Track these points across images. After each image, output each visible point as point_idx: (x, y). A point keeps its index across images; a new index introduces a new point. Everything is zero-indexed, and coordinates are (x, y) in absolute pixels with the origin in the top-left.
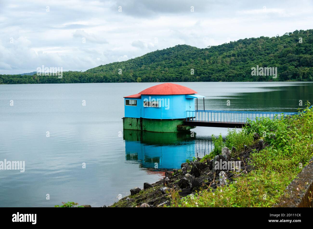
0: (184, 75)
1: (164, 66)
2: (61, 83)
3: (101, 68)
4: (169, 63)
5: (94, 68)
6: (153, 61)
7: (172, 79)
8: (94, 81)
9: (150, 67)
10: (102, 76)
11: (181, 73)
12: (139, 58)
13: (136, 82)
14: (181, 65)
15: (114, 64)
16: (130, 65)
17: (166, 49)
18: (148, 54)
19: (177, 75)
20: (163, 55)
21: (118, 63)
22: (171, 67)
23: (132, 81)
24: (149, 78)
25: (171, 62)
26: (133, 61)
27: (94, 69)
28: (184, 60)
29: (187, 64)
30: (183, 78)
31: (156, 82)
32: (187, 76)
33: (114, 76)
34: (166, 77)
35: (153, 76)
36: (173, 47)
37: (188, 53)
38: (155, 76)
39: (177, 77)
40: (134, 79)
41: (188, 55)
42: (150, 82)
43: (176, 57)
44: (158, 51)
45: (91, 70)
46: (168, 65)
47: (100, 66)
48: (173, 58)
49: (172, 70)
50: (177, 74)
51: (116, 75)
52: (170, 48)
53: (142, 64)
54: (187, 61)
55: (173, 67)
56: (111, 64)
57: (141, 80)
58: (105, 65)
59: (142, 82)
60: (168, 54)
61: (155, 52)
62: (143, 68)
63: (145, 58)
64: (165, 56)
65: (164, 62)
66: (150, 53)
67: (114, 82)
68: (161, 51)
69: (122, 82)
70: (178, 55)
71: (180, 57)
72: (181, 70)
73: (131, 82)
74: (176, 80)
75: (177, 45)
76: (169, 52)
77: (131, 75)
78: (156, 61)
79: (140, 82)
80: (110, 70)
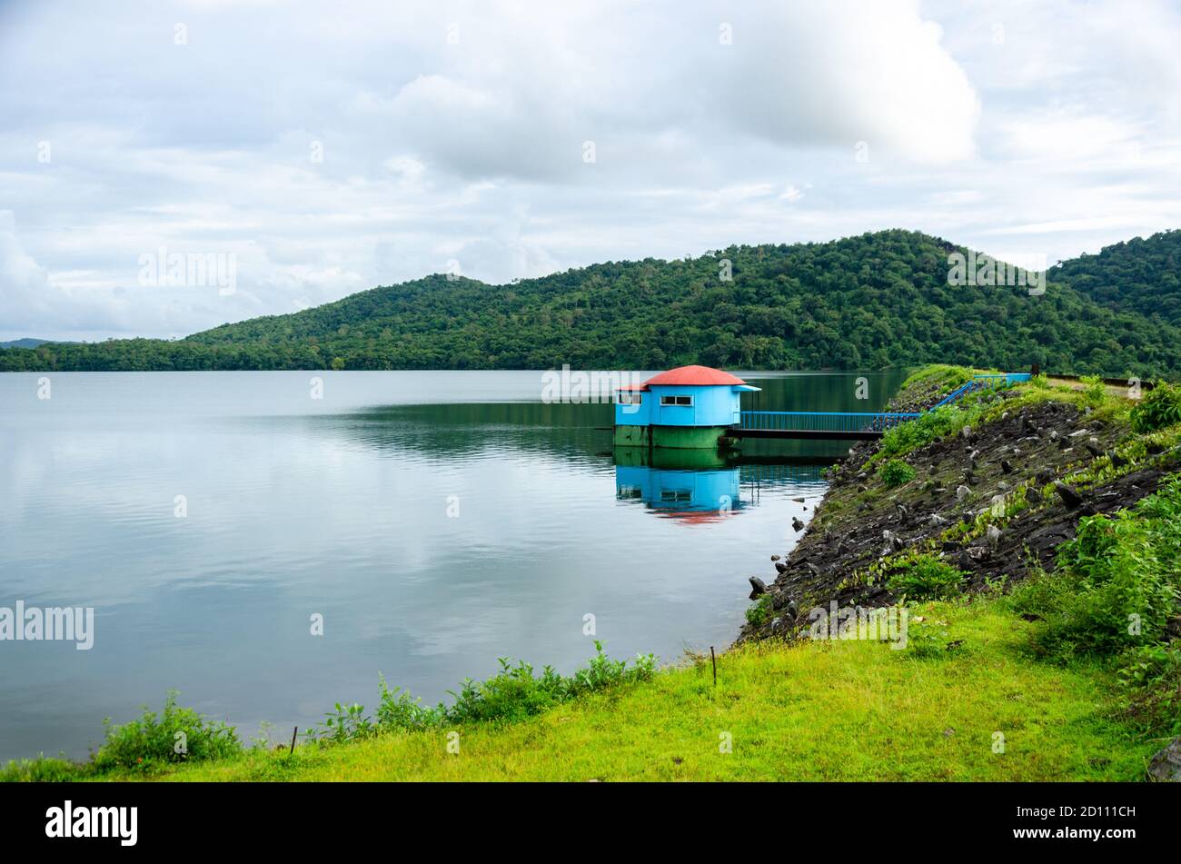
0: (457, 352)
1: (401, 328)
2: (120, 369)
3: (226, 332)
4: (414, 322)
5: (205, 330)
6: (367, 314)
7: (425, 363)
8: (213, 367)
9: (361, 330)
10: (234, 353)
11: (447, 348)
12: (329, 306)
13: (330, 368)
14: (444, 327)
15: (262, 320)
16: (306, 324)
17: (401, 283)
18: (353, 297)
19: (438, 353)
20: (395, 299)
21: (272, 318)
22: (419, 331)
23: (317, 367)
24: (364, 360)
25: (419, 320)
26: (313, 314)
27: (206, 333)
28: (451, 313)
29: (460, 324)
30: (454, 359)
31: (383, 369)
32: (465, 354)
33: (267, 352)
34: (410, 356)
35: (376, 354)
36: (420, 280)
37: (462, 297)
38: (382, 353)
39: (437, 358)
40: (322, 362)
41: (461, 301)
42: (368, 369)
43: (430, 305)
44: (380, 290)
45: (199, 335)
46: (410, 325)
47: (222, 327)
48: (421, 308)
49: (422, 338)
50: (439, 350)
51: (274, 351)
52: (412, 282)
53: (339, 322)
54: (460, 317)
55: (423, 331)
56: (253, 322)
57: (343, 365)
58: (236, 324)
59: (345, 369)
60: (407, 296)
61: (372, 291)
62: (342, 332)
63: (345, 307)
64: (401, 302)
65: (399, 319)
66: (360, 294)
67: (270, 368)
68: (389, 289)
69: (289, 368)
70: (434, 301)
71: (441, 306)
72: (446, 339)
73: (315, 369)
74: (435, 364)
75: (432, 274)
76: (409, 292)
77: (314, 351)
78: (378, 315)
79: (340, 369)
80: (251, 336)
